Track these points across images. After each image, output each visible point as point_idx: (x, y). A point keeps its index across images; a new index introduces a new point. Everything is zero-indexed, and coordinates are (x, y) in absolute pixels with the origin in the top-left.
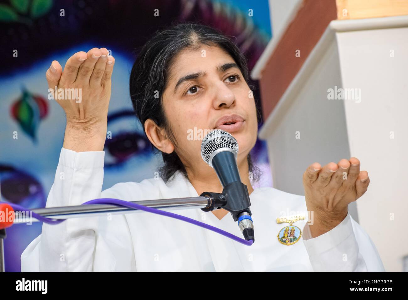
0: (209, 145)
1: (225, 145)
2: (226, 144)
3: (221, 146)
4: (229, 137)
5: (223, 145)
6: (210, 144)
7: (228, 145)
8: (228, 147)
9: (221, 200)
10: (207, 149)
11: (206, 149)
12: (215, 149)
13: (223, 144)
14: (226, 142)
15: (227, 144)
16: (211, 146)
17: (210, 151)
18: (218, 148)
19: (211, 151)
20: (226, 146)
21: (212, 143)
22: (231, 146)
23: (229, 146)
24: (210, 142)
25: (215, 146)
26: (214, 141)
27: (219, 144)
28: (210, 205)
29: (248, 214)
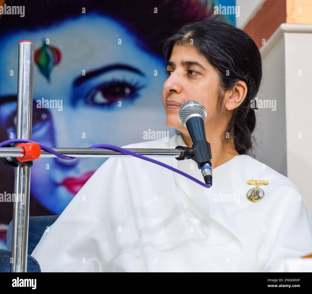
0: (185, 111)
3: (194, 113)
4: (200, 106)
5: (196, 112)
8: (199, 113)
9: (191, 153)
10: (184, 113)
11: (182, 113)
12: (190, 114)
13: (195, 111)
14: (198, 110)
16: (187, 112)
17: (185, 115)
18: (191, 114)
21: (188, 110)
23: (200, 113)
24: (186, 108)
25: (189, 112)
26: (189, 108)
27: (193, 111)
28: (182, 155)
29: (209, 165)
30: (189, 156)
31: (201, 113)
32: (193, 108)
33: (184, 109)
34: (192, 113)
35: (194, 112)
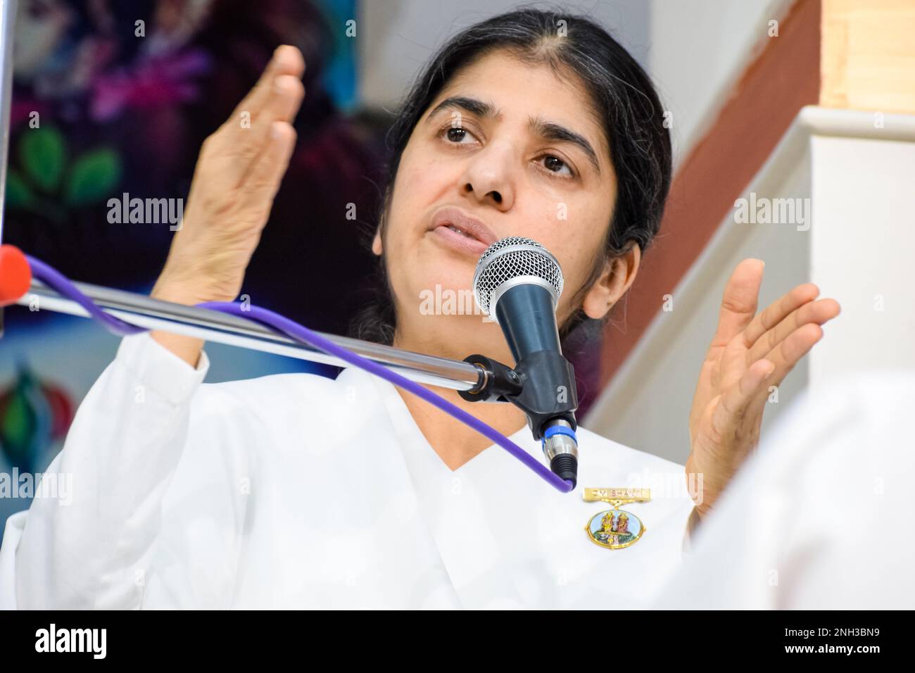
0: (496, 267)
1: (534, 270)
2: (536, 269)
3: (524, 272)
4: (545, 254)
5: (529, 271)
6: (498, 263)
7: (540, 271)
8: (540, 276)
9: (510, 381)
10: (490, 274)
11: (486, 274)
12: (509, 276)
13: (528, 268)
14: (537, 265)
15: (538, 268)
16: (500, 269)
17: (495, 280)
18: (515, 275)
19: (498, 281)
20: (536, 273)
21: (503, 263)
22: (547, 276)
23: (542, 275)
24: (497, 259)
25: (508, 269)
26: (508, 258)
27: (519, 267)
28: (482, 386)
29: (569, 425)
30: (505, 393)
31: (545, 276)
32: (522, 258)
33: (491, 261)
34: (518, 274)
35: (523, 269)
